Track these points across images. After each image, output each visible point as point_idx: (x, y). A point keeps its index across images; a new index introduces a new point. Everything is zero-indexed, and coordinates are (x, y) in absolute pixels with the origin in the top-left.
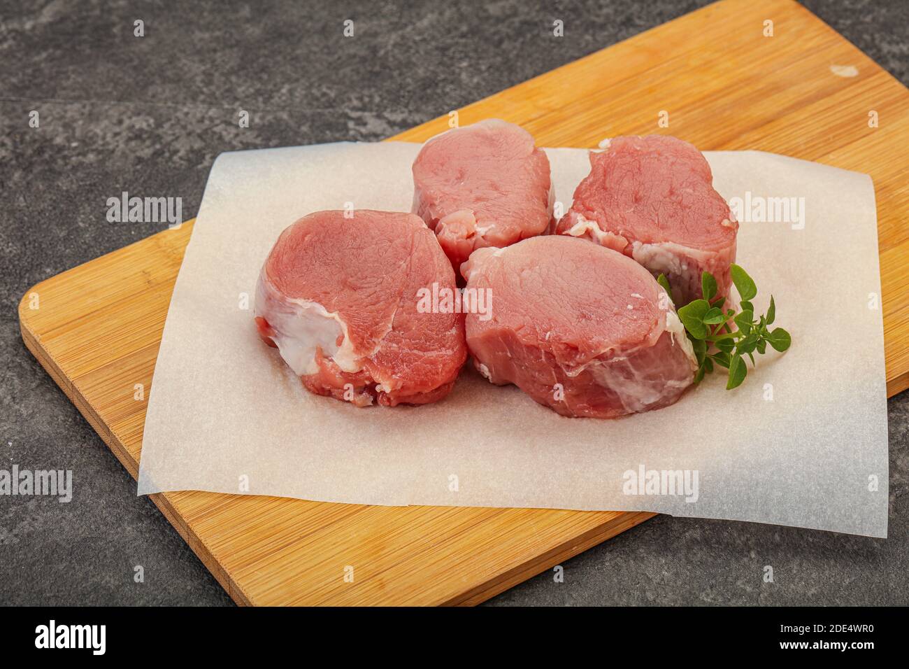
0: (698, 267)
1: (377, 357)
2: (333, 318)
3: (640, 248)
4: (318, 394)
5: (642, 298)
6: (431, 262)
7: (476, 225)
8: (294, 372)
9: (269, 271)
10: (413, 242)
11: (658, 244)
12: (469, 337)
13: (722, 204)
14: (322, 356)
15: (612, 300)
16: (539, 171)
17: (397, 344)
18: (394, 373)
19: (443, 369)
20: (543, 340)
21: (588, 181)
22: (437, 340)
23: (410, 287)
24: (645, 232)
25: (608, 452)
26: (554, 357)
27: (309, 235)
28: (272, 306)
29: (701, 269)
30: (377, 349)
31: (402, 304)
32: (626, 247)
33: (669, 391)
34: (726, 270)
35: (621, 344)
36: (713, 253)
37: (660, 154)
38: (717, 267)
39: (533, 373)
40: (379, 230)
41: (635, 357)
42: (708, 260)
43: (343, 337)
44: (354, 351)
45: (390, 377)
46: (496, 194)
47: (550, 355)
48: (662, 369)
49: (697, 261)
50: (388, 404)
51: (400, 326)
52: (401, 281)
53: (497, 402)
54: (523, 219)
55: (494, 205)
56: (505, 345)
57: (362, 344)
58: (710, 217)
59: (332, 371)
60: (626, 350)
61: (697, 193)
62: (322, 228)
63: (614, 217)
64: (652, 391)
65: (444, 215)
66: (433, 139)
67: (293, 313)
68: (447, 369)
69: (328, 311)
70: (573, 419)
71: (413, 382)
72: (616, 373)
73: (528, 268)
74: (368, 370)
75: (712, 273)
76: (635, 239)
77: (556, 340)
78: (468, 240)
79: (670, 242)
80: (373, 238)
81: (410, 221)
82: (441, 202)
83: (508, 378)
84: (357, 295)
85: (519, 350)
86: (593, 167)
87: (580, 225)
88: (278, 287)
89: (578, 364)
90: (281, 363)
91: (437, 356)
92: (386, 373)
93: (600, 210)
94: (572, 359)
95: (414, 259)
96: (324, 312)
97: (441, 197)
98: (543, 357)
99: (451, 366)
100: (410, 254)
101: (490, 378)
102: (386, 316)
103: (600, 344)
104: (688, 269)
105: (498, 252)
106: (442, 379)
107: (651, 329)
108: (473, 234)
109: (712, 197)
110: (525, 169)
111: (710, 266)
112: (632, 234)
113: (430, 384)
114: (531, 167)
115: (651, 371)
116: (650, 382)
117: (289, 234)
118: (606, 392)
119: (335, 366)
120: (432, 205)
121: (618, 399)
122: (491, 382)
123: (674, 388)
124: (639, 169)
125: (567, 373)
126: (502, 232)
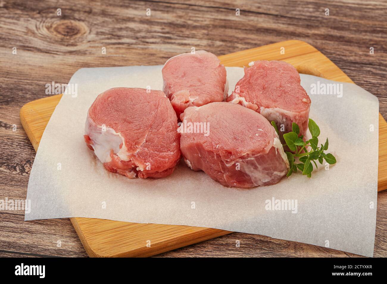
0: (290, 120)
1: (138, 154)
2: (118, 135)
3: (264, 110)
4: (111, 172)
5: (263, 131)
6: (167, 112)
7: (189, 97)
8: (100, 161)
9: (90, 113)
10: (159, 103)
11: (273, 108)
12: (181, 147)
13: (304, 92)
14: (113, 153)
15: (249, 132)
16: (221, 74)
17: (148, 149)
18: (145, 162)
19: (168, 161)
20: (215, 148)
21: (242, 80)
22: (167, 148)
23: (156, 123)
24: (266, 103)
25: (244, 205)
26: (220, 157)
27: (110, 98)
28: (91, 130)
29: (292, 121)
30: (138, 150)
31: (151, 130)
32: (257, 109)
33: (275, 177)
34: (304, 122)
35: (252, 152)
36: (297, 113)
37: (276, 69)
38: (299, 120)
39: (211, 164)
40: (144, 97)
41: (258, 158)
42: (295, 117)
43: (123, 144)
44: (127, 151)
45: (143, 164)
46: (199, 84)
47: (218, 156)
48: (271, 165)
49: (290, 117)
50: (143, 177)
51: (149, 140)
52: (152, 120)
53: (194, 179)
54: (211, 95)
55: (199, 89)
56: (198, 151)
57: (131, 148)
58: (298, 98)
59: (117, 160)
60: (255, 155)
61: (292, 87)
62: (117, 95)
63: (252, 96)
64: (267, 176)
65: (174, 92)
66: (173, 58)
67: (101, 133)
68: (171, 161)
69: (116, 132)
70: (229, 188)
71: (154, 167)
72: (249, 166)
73: (210, 116)
74: (133, 160)
75: (297, 123)
76: (262, 106)
77: (221, 149)
78: (186, 104)
79: (278, 108)
80: (140, 101)
81: (159, 93)
82: (174, 86)
83: (199, 167)
84: (130, 126)
85: (204, 153)
86: (245, 73)
87: (237, 99)
88: (94, 120)
89: (232, 160)
90: (95, 157)
91: (166, 155)
92: (141, 162)
93: (246, 92)
94: (228, 158)
95: (159, 111)
96: (114, 132)
97: (174, 84)
98: (215, 156)
99: (172, 160)
100: (157, 108)
101: (191, 167)
102: (143, 136)
103: (242, 151)
104: (286, 121)
105: (198, 109)
106: (168, 166)
107: (266, 145)
108: (188, 102)
109: (299, 89)
110: (214, 73)
111: (296, 120)
112: (260, 103)
113: (162, 168)
114: (217, 73)
115: (266, 166)
116: (266, 171)
117: (101, 96)
118: (244, 175)
119: (118, 158)
120: (170, 87)
121: (250, 179)
122: (191, 169)
123: (277, 175)
124: (266, 75)
125: (226, 165)
126: (202, 101)
